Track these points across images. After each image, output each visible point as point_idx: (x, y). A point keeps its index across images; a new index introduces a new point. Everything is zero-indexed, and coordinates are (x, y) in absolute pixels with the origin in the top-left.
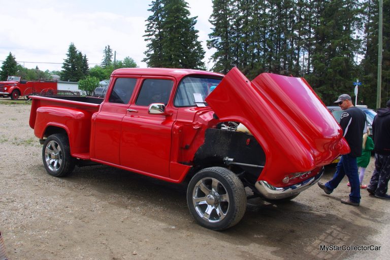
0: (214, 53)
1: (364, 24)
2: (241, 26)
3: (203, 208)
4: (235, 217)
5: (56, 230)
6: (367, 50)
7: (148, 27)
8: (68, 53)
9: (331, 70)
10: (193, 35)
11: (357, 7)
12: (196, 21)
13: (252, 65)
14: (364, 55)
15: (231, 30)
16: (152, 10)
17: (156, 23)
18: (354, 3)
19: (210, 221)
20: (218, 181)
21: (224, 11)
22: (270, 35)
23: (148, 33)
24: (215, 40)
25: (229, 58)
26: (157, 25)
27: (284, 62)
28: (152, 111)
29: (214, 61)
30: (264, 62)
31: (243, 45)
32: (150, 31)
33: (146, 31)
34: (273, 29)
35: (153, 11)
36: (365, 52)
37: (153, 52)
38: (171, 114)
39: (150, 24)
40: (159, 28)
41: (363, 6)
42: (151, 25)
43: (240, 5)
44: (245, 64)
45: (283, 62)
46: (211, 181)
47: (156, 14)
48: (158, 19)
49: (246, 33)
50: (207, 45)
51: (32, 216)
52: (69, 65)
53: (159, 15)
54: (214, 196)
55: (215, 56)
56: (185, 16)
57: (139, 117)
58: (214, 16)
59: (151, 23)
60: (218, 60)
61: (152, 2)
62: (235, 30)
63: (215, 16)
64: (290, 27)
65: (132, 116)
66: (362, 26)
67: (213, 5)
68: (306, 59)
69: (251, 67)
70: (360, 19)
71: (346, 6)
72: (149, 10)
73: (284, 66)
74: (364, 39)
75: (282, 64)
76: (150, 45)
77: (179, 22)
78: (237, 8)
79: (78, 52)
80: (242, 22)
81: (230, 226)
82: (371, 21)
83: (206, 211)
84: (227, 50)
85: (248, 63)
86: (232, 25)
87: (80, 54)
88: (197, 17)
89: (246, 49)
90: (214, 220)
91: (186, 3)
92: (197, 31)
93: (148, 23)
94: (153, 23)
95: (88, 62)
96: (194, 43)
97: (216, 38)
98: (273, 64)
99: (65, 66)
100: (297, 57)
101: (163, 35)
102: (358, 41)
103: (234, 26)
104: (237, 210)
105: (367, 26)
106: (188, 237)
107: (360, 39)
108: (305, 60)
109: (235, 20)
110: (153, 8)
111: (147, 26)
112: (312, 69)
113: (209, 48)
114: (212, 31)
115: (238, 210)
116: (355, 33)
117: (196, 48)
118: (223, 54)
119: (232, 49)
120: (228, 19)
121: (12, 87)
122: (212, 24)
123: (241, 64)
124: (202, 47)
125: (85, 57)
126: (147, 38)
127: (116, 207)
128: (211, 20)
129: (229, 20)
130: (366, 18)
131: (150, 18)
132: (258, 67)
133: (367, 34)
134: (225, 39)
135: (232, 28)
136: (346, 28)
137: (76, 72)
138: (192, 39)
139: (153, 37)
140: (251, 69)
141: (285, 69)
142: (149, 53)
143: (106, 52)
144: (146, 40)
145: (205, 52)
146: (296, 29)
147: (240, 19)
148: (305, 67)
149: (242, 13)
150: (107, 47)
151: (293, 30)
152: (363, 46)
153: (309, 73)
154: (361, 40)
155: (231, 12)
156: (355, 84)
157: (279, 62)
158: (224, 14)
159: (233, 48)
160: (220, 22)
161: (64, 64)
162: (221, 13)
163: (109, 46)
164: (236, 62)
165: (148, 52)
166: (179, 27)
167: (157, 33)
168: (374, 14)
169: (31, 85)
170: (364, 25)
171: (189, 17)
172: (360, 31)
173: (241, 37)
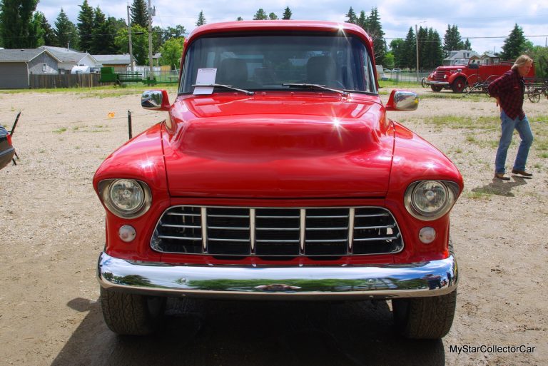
121: (455, 74)
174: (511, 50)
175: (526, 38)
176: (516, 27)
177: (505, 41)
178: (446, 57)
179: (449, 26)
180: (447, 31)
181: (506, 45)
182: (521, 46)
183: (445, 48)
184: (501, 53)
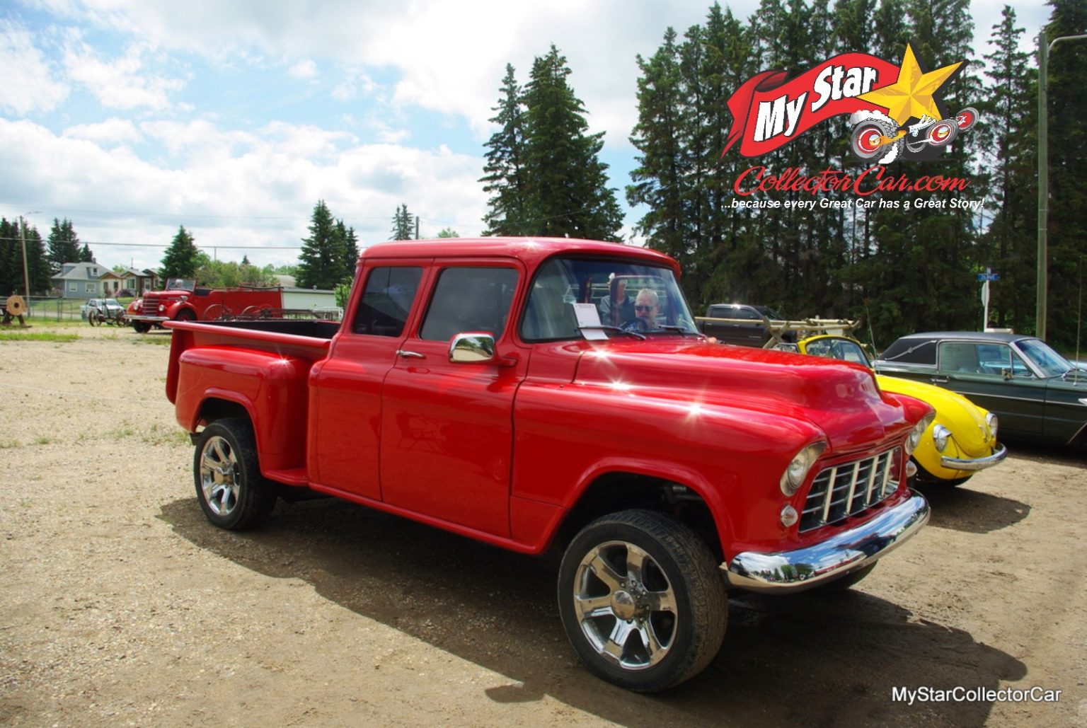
0: (644, 215)
1: (996, 137)
2: (706, 152)
3: (604, 626)
4: (694, 655)
5: (184, 699)
6: (1005, 200)
7: (491, 159)
8: (313, 225)
9: (919, 248)
10: (596, 173)
11: (979, 97)
12: (602, 143)
13: (734, 239)
14: (997, 211)
15: (682, 160)
16: (499, 120)
17: (510, 149)
18: (972, 89)
19: (624, 664)
20: (645, 554)
21: (665, 117)
22: (773, 170)
23: (490, 174)
24: (645, 185)
25: (680, 226)
26: (511, 153)
27: (808, 233)
28: (460, 355)
29: (646, 233)
30: (761, 232)
31: (710, 195)
32: (495, 169)
33: (486, 170)
34: (781, 155)
35: (501, 122)
36: (1000, 203)
37: (503, 217)
38: (512, 362)
39: (495, 152)
40: (516, 162)
41: (993, 94)
42: (499, 154)
43: (702, 102)
44: (717, 239)
45: (806, 232)
46: (623, 552)
47: (509, 129)
48: (512, 139)
49: (717, 168)
50: (628, 197)
51: (129, 652)
52: (314, 253)
53: (516, 130)
54: (634, 592)
55: (648, 222)
56: (576, 132)
57: (429, 372)
58: (642, 129)
59: (497, 149)
60: (653, 232)
61: (500, 101)
62: (693, 159)
63: (646, 129)
64: (821, 151)
65: (411, 370)
66: (990, 143)
67: (638, 102)
68: (860, 223)
69: (731, 245)
70: (989, 125)
71: (953, 96)
72: (492, 120)
73: (810, 242)
74: (998, 173)
75: (803, 238)
76: (496, 200)
77: (562, 145)
78: (695, 108)
79: (335, 223)
80: (708, 141)
81: (682, 680)
82: (1012, 130)
83: (612, 636)
84: (674, 206)
85: (723, 236)
86: (685, 149)
87: (341, 226)
88: (604, 133)
89: (718, 204)
90: (635, 661)
91: (579, 102)
92: (605, 166)
93: (489, 149)
94: (502, 149)
95: (357, 244)
96: (599, 193)
97: (649, 180)
98: (783, 237)
99: (307, 254)
100: (838, 219)
101: (526, 175)
102: (984, 179)
103: (689, 152)
104: (698, 637)
105: (1004, 142)
106: (560, 717)
107: (987, 172)
108: (857, 227)
109: (691, 137)
110: (501, 114)
111: (487, 158)
112: (874, 248)
113: (632, 204)
114: (638, 165)
115: (703, 637)
116: (974, 160)
117: (602, 204)
118: (665, 216)
119: (685, 206)
120: (674, 136)
121: (178, 304)
122: (639, 148)
123: (707, 239)
124: (617, 203)
125: (351, 232)
126: (488, 184)
127: (366, 620)
128: (635, 138)
129: (677, 137)
130: (1002, 122)
131: (496, 140)
132: (746, 244)
133: (1004, 160)
134: (669, 182)
135: (685, 156)
136: (953, 149)
137: (331, 268)
138: (593, 185)
139: (504, 182)
140: (732, 250)
141: (810, 247)
142: (493, 219)
143: (399, 220)
144: (486, 189)
145: (623, 215)
146: (834, 154)
147: (703, 135)
148: (858, 242)
149: (707, 120)
150: (402, 209)
151: (827, 157)
152: (996, 190)
153: (867, 256)
154: (989, 176)
155: (682, 118)
156: (983, 277)
157: (798, 232)
158: (665, 125)
159: (689, 203)
160: (657, 141)
161: (304, 249)
162: (659, 122)
163: (405, 207)
164: (695, 235)
165: (491, 216)
166: (561, 157)
167: (511, 172)
168: (1021, 114)
169: (220, 297)
170: (995, 140)
171: (586, 134)
172: (987, 153)
173: (707, 177)
174: (177, 266)
175: (199, 249)
176: (182, 232)
177: (166, 252)
178: (54, 273)
179: (56, 221)
180: (54, 230)
181: (168, 258)
182: (192, 260)
183: (50, 258)
184: (161, 269)
